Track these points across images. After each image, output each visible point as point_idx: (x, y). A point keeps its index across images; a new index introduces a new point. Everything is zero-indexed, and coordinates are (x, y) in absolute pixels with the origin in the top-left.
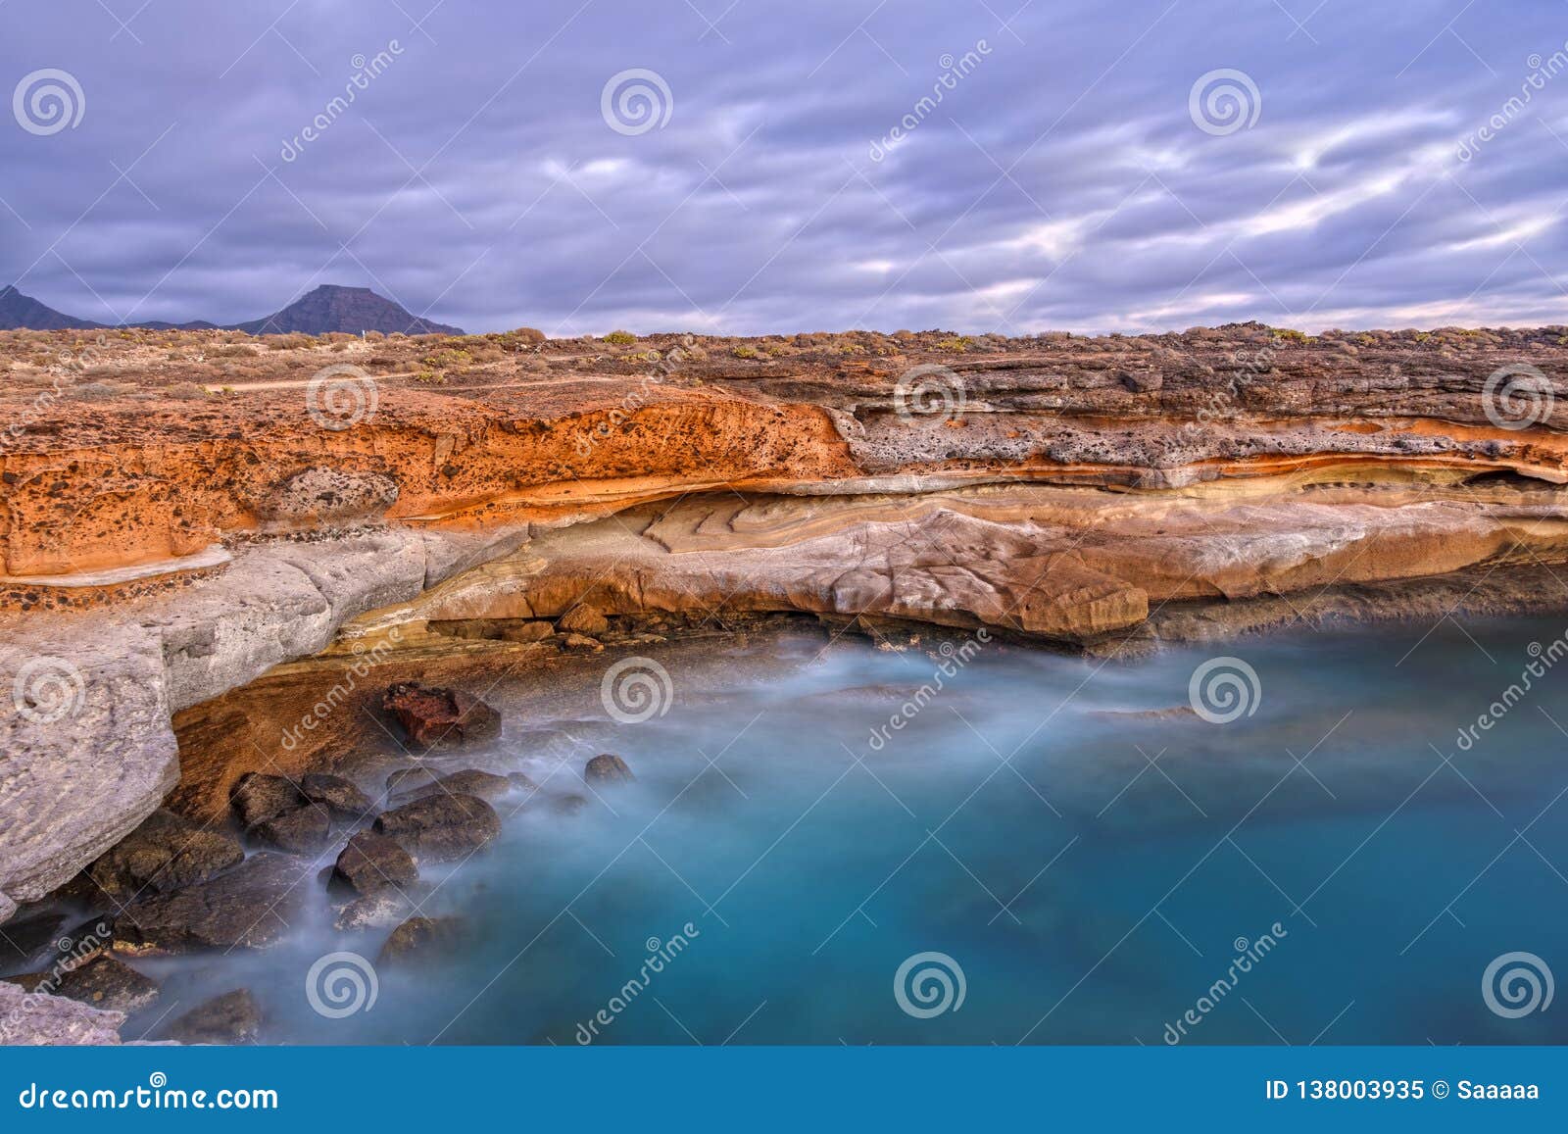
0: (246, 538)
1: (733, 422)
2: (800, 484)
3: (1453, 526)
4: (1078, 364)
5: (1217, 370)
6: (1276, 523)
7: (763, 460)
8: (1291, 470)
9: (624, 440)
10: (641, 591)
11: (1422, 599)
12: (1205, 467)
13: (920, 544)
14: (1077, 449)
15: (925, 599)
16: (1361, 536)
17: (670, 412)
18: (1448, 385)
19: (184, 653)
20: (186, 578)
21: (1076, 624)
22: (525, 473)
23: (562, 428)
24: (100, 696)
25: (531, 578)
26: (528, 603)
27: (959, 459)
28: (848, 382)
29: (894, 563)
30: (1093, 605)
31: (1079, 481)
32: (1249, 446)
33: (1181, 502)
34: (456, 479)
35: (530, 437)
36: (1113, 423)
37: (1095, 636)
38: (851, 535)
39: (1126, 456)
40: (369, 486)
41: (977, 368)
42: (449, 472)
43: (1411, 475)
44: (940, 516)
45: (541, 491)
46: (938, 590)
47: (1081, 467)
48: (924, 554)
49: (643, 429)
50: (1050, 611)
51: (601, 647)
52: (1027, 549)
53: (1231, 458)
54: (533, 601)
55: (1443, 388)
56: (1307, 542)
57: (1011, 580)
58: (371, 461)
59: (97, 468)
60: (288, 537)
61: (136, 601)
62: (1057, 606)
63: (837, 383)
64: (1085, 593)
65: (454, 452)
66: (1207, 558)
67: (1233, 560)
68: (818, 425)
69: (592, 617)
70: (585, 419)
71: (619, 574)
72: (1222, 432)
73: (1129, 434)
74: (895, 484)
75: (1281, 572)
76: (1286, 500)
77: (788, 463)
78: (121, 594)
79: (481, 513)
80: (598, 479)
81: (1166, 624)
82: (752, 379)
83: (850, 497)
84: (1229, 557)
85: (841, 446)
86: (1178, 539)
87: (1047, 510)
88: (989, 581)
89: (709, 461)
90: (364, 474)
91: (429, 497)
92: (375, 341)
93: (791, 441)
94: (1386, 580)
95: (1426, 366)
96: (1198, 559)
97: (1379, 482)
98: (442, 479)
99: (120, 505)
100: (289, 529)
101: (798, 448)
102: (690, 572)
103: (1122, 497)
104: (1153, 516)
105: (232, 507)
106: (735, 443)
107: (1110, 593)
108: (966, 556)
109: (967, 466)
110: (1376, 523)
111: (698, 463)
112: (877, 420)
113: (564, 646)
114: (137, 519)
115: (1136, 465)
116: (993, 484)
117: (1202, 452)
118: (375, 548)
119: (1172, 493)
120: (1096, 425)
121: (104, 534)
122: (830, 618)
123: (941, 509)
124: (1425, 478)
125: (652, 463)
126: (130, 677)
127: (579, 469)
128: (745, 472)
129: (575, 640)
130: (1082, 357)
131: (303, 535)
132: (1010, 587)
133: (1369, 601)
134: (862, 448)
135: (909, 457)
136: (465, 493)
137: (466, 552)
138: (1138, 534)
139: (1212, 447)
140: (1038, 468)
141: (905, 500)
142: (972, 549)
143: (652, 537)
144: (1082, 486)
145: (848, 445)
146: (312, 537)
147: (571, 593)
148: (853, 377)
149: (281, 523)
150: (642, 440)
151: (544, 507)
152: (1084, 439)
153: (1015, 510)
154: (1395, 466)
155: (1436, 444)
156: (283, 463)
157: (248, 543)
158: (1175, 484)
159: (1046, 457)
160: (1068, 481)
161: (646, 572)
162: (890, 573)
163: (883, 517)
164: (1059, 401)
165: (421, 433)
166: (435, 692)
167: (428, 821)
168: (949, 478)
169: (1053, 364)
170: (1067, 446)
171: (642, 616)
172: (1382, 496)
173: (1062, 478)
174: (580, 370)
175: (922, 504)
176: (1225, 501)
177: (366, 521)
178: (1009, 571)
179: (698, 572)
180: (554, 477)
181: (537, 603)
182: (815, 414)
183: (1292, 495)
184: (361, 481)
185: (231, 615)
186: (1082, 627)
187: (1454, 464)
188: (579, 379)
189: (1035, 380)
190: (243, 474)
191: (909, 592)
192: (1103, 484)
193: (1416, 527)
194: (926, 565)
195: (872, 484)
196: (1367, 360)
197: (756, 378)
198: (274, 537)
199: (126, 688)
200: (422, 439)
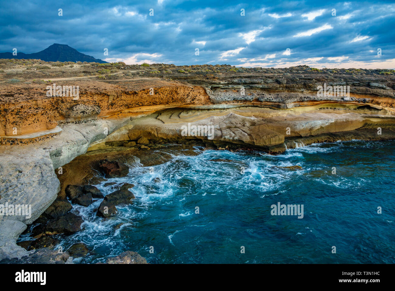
0: (62, 123)
1: (182, 91)
2: (197, 106)
3: (354, 119)
4: (266, 77)
5: (300, 79)
6: (313, 118)
7: (188, 101)
8: (317, 105)
9: (156, 96)
10: (157, 134)
11: (347, 137)
12: (296, 103)
13: (227, 122)
14: (265, 98)
15: (231, 137)
16: (333, 121)
17: (167, 89)
18: (355, 84)
19: (54, 156)
20: (52, 135)
21: (267, 144)
22: (131, 104)
23: (140, 93)
24: (38, 169)
25: (129, 130)
26: (129, 136)
27: (236, 100)
28: (209, 80)
29: (221, 127)
30: (272, 139)
31: (265, 106)
32: (307, 98)
33: (290, 112)
34: (114, 106)
35: (132, 95)
36: (274, 92)
37: (272, 147)
38: (210, 119)
39: (277, 100)
40: (93, 109)
41: (241, 77)
42: (112, 105)
43: (345, 106)
44: (231, 115)
45: (134, 109)
46: (233, 135)
47: (266, 103)
48: (229, 125)
49: (160, 93)
50: (261, 140)
51: (149, 148)
52: (253, 124)
53: (303, 101)
54: (130, 136)
55: (354, 85)
56: (321, 123)
57: (251, 132)
58: (94, 102)
59: (27, 107)
60: (73, 122)
61: (40, 142)
62: (263, 139)
63: (206, 80)
64: (269, 136)
65: (113, 100)
66: (298, 127)
67: (303, 127)
68: (202, 91)
69: (145, 140)
70: (146, 91)
71: (152, 129)
72: (301, 95)
73: (278, 95)
74: (220, 106)
75: (315, 130)
76: (315, 112)
77: (194, 101)
78: (36, 140)
79: (119, 114)
80: (148, 105)
81: (288, 143)
82: (185, 79)
83: (209, 110)
84: (303, 126)
85: (207, 97)
86: (290, 122)
87: (257, 113)
88: (246, 132)
89: (175, 101)
90: (92, 106)
91: (107, 111)
92: (80, 64)
93: (195, 96)
94: (339, 132)
95: (350, 79)
96: (295, 127)
97: (337, 108)
98: (110, 106)
99: (34, 117)
100: (73, 120)
101: (197, 97)
102: (170, 129)
103: (275, 110)
104: (283, 115)
105: (58, 115)
106: (182, 96)
107: (276, 136)
108: (239, 125)
109: (238, 102)
110: (337, 118)
111: (173, 101)
112: (216, 90)
113: (140, 148)
114: (38, 120)
115: (279, 102)
116: (244, 107)
117: (296, 100)
118: (95, 125)
119: (288, 110)
120: (270, 92)
121: (30, 124)
122: (206, 141)
123: (232, 113)
124: (348, 107)
125: (162, 101)
126: (45, 164)
127: (144, 103)
128: (184, 104)
129: (143, 147)
130: (267, 75)
131: (77, 122)
132: (251, 134)
133: (335, 137)
134: (213, 97)
135: (224, 100)
136: (116, 110)
137: (117, 125)
138: (280, 120)
139: (298, 98)
140: (255, 103)
141: (222, 110)
142: (240, 123)
143: (159, 119)
144: (266, 107)
145: (209, 97)
146: (79, 122)
147: (140, 134)
148: (210, 79)
149: (71, 119)
150: (160, 96)
151: (134, 113)
152: (267, 96)
153: (250, 113)
154: (341, 104)
155: (352, 99)
156: (70, 103)
157: (62, 124)
158: (289, 108)
159: (257, 100)
160: (262, 106)
161: (159, 129)
162: (220, 130)
163: (217, 115)
164: (261, 86)
165: (105, 95)
166: (112, 162)
167: (118, 197)
168: (233, 105)
169: (259, 76)
170: (263, 97)
171: (158, 140)
172: (338, 111)
173: (261, 105)
174: (140, 75)
175: (227, 111)
176: (300, 112)
177: (93, 118)
178: (250, 130)
179: (172, 129)
180: (138, 105)
181: (131, 136)
182: (201, 89)
183: (316, 111)
184: (91, 108)
185: (65, 145)
186: (269, 144)
187: (355, 104)
188: (141, 79)
189: (255, 80)
190: (60, 106)
191: (226, 135)
192: (271, 107)
193: (346, 119)
194: (229, 128)
195: (215, 106)
196: (336, 77)
197: (186, 79)
198: (70, 122)
199: (44, 167)
200: (106, 96)
